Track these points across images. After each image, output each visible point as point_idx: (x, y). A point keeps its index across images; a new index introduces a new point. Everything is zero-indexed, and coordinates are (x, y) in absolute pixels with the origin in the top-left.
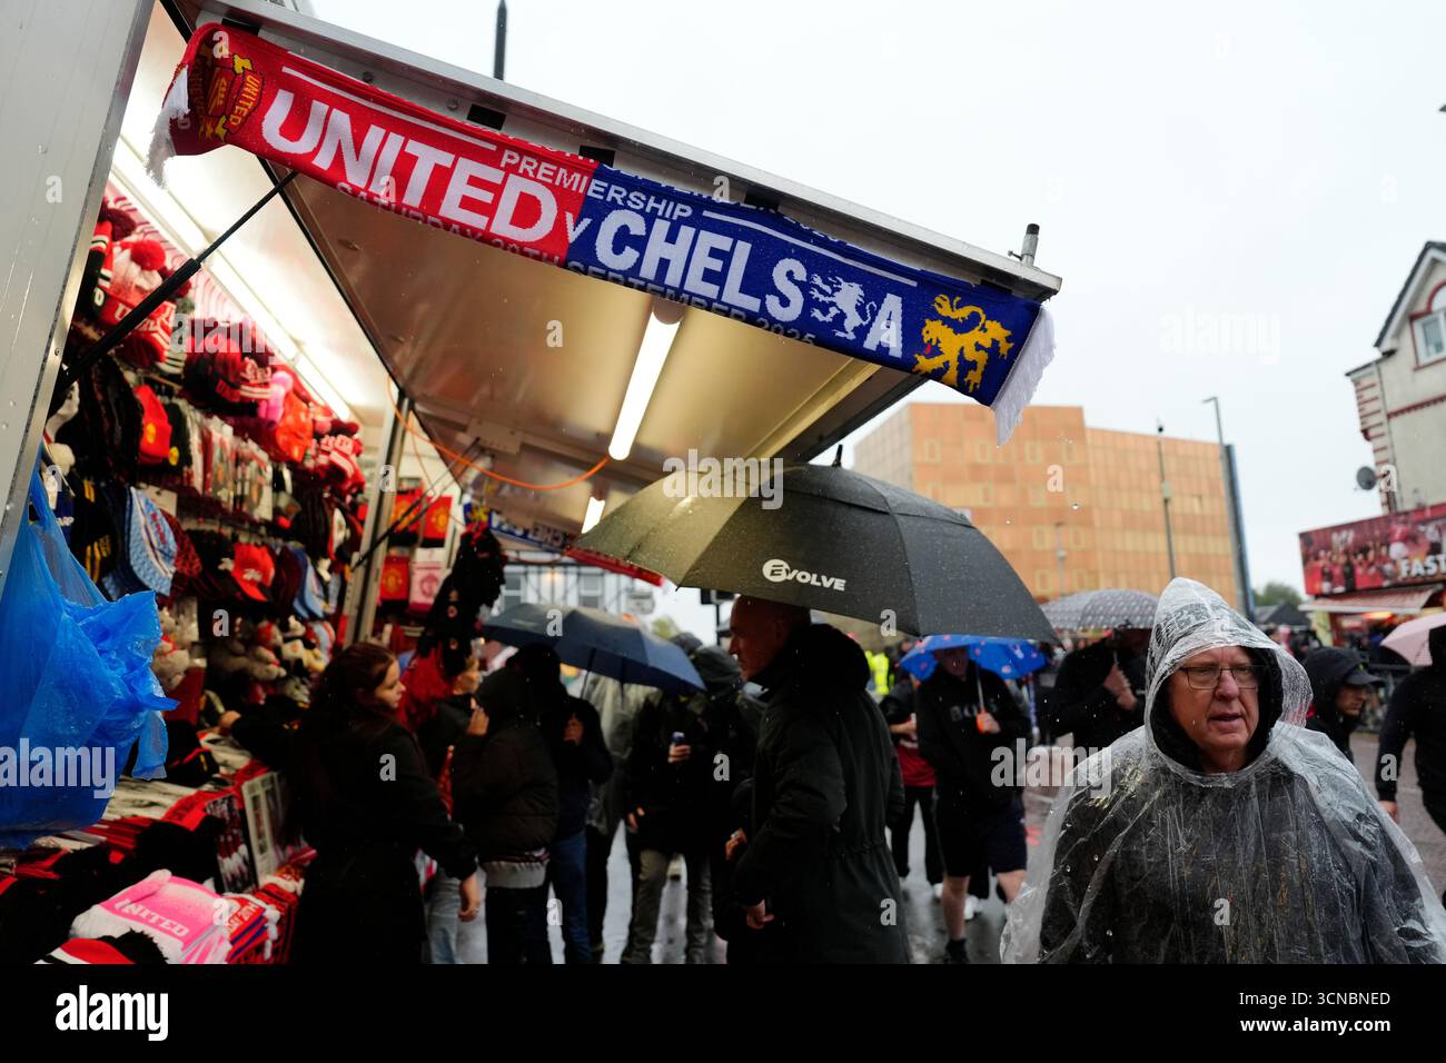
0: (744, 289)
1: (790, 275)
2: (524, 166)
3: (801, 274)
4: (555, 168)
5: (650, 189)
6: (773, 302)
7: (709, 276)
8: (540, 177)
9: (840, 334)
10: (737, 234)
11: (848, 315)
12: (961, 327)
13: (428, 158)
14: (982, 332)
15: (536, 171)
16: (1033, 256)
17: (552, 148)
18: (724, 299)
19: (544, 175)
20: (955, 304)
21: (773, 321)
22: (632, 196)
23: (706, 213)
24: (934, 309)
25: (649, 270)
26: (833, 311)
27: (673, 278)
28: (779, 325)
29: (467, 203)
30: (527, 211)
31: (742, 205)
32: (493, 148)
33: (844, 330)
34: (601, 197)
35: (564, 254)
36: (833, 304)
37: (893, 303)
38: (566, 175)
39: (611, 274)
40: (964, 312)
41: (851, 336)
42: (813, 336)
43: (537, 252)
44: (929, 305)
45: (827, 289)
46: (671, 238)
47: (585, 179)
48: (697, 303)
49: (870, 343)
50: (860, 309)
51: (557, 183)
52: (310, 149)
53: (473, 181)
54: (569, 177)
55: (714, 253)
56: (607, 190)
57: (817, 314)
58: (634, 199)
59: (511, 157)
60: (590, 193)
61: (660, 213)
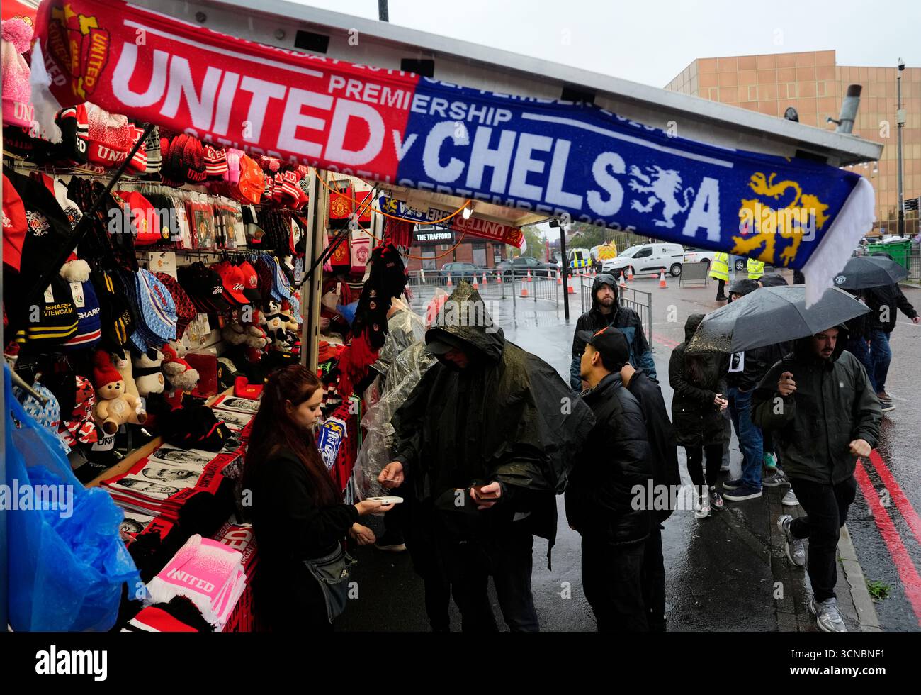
0: (567, 187)
1: (609, 168)
2: (350, 89)
3: (620, 167)
4: (378, 87)
5: (471, 97)
6: (594, 197)
7: (532, 178)
8: (366, 98)
9: (659, 223)
10: (556, 132)
11: (667, 203)
12: (776, 204)
13: (262, 92)
14: (798, 207)
15: (361, 93)
16: (852, 121)
17: (375, 67)
18: (547, 200)
19: (370, 96)
20: (770, 180)
21: (595, 216)
22: (453, 106)
23: (526, 116)
24: (750, 188)
25: (474, 180)
26: (652, 201)
27: (497, 185)
28: (601, 220)
29: (302, 133)
30: (357, 134)
31: (560, 102)
32: (319, 75)
33: (663, 219)
34: (424, 111)
35: (394, 173)
36: (652, 194)
37: (710, 188)
38: (390, 92)
39: (440, 187)
40: (779, 189)
41: (670, 224)
42: (634, 228)
43: (369, 174)
44: (745, 186)
45: (646, 179)
46: (494, 144)
47: (408, 95)
48: (522, 206)
49: (689, 230)
50: (679, 197)
51: (382, 102)
52: (157, 99)
53: (306, 110)
54: (392, 95)
55: (536, 155)
56: (429, 103)
57: (637, 205)
58: (456, 110)
59: (337, 82)
60: (414, 109)
61: (481, 121)
